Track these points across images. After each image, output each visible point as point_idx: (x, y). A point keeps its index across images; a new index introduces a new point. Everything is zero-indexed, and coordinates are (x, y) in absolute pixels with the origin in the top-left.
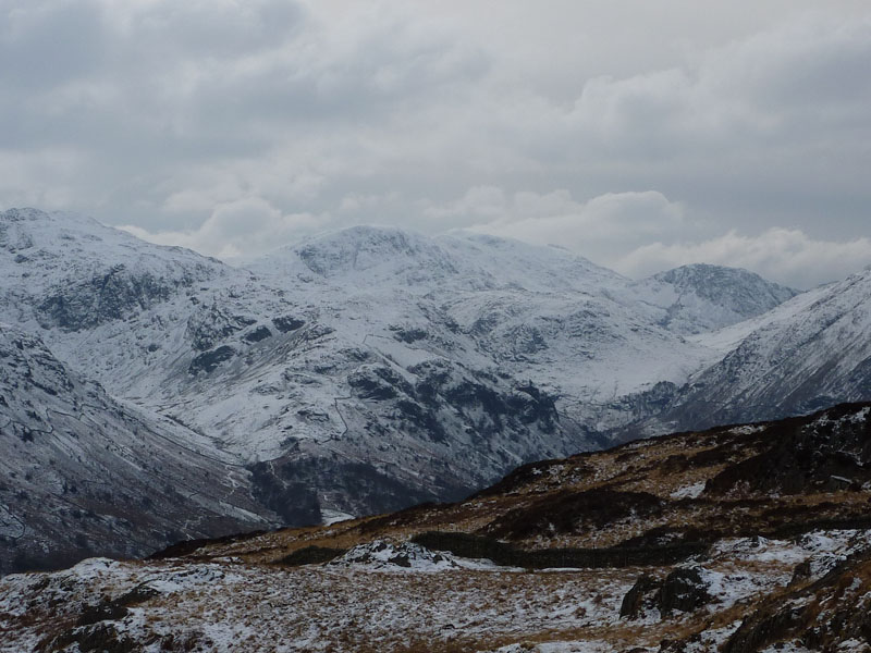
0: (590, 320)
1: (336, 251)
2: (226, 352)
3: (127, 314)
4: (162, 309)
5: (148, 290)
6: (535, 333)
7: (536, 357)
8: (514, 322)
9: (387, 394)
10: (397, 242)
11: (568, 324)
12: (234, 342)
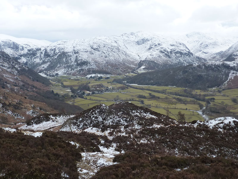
0: (215, 43)
1: (190, 35)
2: (152, 47)
3: (145, 43)
4: (148, 42)
5: (148, 40)
6: (207, 45)
7: (207, 48)
8: (205, 43)
9: (164, 52)
10: (198, 33)
11: (212, 44)
12: (153, 46)
